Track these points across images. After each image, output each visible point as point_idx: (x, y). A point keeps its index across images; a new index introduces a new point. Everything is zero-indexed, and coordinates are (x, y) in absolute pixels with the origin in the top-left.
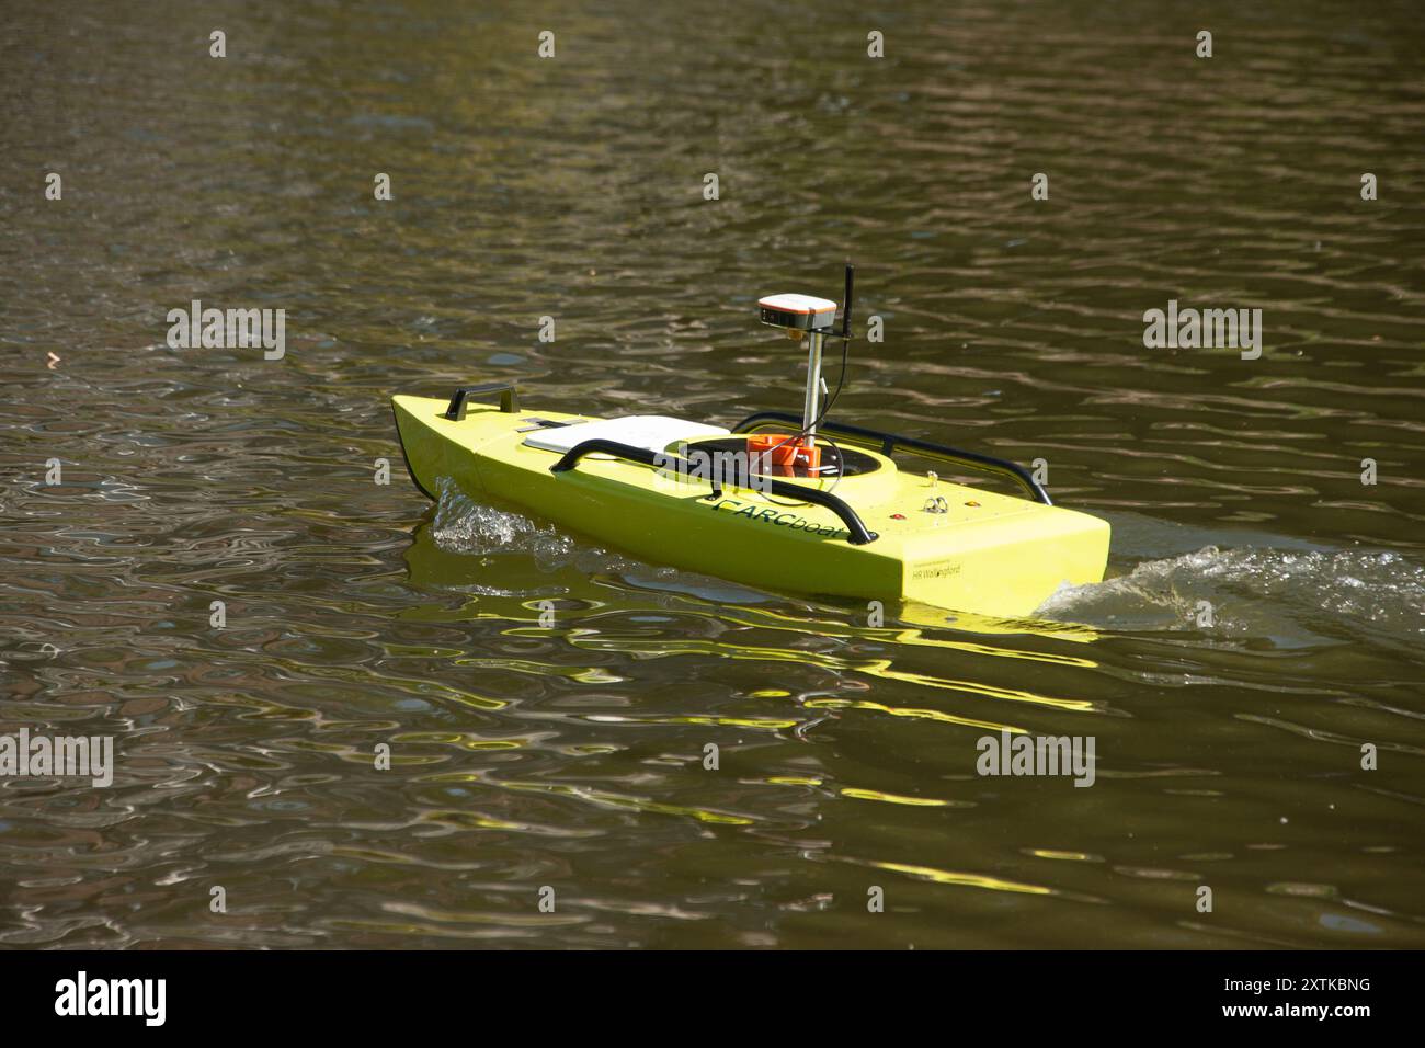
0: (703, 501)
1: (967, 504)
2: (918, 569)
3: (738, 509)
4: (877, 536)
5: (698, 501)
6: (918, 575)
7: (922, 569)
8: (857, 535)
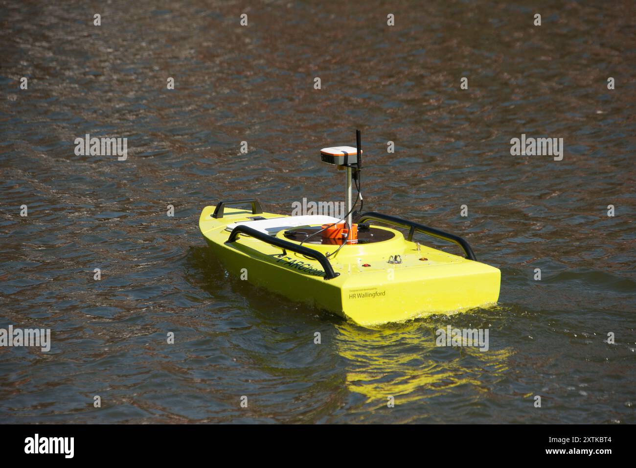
0: (276, 257)
1: (420, 259)
2: (353, 293)
3: (289, 261)
4: (340, 274)
5: (274, 256)
6: (353, 296)
7: (356, 293)
8: (329, 273)
